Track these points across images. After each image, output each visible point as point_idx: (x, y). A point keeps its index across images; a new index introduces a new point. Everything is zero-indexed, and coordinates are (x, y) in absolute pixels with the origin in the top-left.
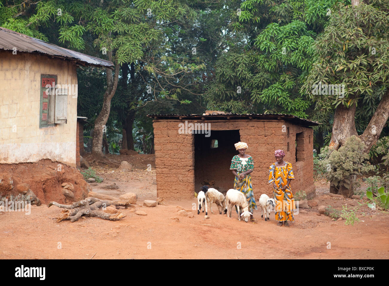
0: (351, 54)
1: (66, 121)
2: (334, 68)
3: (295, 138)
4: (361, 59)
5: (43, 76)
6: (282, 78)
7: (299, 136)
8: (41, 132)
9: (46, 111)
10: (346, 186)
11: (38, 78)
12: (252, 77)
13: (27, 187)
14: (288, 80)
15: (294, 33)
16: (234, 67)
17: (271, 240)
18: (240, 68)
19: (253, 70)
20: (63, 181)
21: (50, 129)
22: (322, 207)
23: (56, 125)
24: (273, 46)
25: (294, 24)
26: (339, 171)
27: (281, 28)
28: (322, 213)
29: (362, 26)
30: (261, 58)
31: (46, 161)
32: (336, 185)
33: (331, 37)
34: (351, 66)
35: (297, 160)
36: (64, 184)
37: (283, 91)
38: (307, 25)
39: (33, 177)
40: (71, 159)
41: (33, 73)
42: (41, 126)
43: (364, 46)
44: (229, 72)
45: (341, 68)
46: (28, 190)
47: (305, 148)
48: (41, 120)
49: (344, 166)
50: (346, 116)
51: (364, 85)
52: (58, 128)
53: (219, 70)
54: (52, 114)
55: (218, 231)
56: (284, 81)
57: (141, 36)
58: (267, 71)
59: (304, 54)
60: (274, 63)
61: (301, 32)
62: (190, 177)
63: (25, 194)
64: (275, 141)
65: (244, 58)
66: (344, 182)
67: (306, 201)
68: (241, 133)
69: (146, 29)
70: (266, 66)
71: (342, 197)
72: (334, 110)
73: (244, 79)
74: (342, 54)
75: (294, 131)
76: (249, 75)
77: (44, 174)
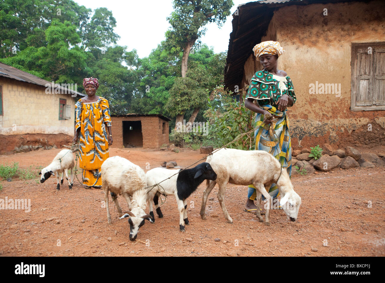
0: (182, 95)
1: (70, 118)
2: (176, 100)
3: (162, 124)
4: (186, 97)
5: (60, 99)
6: (156, 107)
7: (164, 124)
8: (59, 122)
9: (61, 114)
10: (180, 144)
11: (58, 100)
12: (145, 107)
13: (53, 143)
14: (158, 108)
15: (161, 91)
16: (138, 103)
17: (154, 159)
18: (140, 104)
19: (145, 104)
20: (69, 142)
21: (63, 121)
22: (173, 149)
23: (66, 119)
24: (153, 95)
25: (161, 88)
26: (178, 138)
27: (156, 89)
28: (173, 151)
29: (186, 85)
30: (149, 99)
31: (61, 134)
32: (177, 143)
33: (175, 88)
34: (182, 99)
35: (163, 133)
36: (69, 144)
37: (157, 112)
38: (166, 88)
39: (56, 140)
40: (72, 134)
41: (56, 98)
42: (59, 119)
43: (187, 92)
44: (136, 105)
45: (179, 100)
46: (54, 145)
47: (166, 129)
48: (59, 117)
49: (180, 136)
50: (180, 118)
51: (187, 106)
52: (66, 121)
53: (132, 104)
54: (64, 115)
55: (133, 156)
56: (157, 108)
57: (102, 90)
58: (151, 105)
59: (165, 98)
60: (153, 102)
61: (163, 90)
62: (122, 139)
63: (52, 146)
64: (155, 125)
65: (142, 100)
66: (180, 143)
67: (167, 148)
68: (142, 122)
69: (104, 87)
70: (150, 102)
71: (179, 148)
72: (176, 116)
73: (142, 108)
74: (179, 95)
75: (162, 121)
76: (144, 106)
77: (61, 139)
